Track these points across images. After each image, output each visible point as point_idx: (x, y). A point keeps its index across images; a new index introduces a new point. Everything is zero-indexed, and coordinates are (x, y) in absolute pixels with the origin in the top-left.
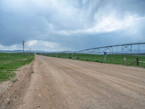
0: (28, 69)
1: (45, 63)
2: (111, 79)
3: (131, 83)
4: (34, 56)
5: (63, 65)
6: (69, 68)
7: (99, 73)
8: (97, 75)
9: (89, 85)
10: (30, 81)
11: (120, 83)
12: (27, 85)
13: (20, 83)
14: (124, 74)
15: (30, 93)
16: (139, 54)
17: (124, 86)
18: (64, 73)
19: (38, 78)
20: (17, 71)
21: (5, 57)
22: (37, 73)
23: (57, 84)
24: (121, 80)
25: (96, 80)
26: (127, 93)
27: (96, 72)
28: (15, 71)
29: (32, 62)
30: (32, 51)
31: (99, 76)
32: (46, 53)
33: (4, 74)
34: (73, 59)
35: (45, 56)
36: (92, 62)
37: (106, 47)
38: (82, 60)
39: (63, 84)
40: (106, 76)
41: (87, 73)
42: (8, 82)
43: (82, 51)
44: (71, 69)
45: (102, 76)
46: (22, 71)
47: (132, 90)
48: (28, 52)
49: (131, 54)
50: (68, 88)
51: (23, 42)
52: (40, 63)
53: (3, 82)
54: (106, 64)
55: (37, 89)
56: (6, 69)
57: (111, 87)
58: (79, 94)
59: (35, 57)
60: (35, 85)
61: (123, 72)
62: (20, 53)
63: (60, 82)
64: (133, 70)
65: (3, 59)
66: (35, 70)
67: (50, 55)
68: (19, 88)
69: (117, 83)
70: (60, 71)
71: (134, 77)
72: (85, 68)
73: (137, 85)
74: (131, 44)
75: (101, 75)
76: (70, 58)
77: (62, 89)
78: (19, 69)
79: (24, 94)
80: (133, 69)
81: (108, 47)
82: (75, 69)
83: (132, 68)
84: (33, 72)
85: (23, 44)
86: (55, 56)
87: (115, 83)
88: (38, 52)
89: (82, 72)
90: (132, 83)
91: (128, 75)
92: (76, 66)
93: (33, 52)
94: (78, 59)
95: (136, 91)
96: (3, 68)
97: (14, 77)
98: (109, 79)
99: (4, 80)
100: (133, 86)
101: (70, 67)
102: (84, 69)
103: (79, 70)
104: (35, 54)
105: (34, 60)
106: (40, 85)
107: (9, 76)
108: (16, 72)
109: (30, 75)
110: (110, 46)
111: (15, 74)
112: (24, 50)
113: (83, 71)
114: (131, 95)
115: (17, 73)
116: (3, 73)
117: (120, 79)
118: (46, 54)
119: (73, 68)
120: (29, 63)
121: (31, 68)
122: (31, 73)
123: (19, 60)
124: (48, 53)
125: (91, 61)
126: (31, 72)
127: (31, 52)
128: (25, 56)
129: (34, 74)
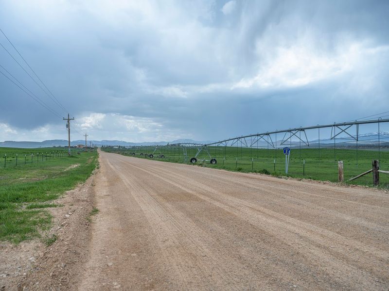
0: (83, 201)
1: (126, 180)
2: (303, 233)
3: (357, 244)
4: (97, 155)
5: (174, 187)
6: (189, 197)
7: (271, 212)
8: (264, 219)
9: (243, 252)
10: (89, 238)
11: (327, 245)
12: (83, 254)
13: (65, 248)
14: (339, 215)
15: (93, 279)
16: (379, 146)
17: (337, 255)
18: (179, 214)
19: (109, 229)
20: (56, 206)
21: (21, 159)
22: (108, 214)
23: (160, 249)
24: (331, 234)
25: (262, 236)
26: (345, 279)
27: (262, 209)
28: (50, 206)
29: (92, 177)
30: (90, 142)
31: (270, 221)
32: (127, 146)
33: (22, 219)
34: (201, 165)
35: (126, 155)
36: (251, 175)
37: (289, 131)
38: (224, 168)
39: (175, 249)
40: (291, 220)
41: (239, 210)
42: (32, 244)
43: (224, 143)
44: (197, 199)
45: (279, 223)
46: (67, 207)
47: (360, 268)
48: (79, 146)
49: (357, 146)
50: (190, 263)
51: (69, 120)
52: (114, 181)
53: (21, 243)
54: (289, 181)
55: (110, 264)
56: (26, 201)
57: (303, 256)
58: (220, 282)
59: (100, 160)
60: (102, 252)
61: (336, 208)
62: (60, 147)
63: (167, 243)
64: (363, 199)
65: (17, 167)
66: (101, 205)
67: (138, 151)
68: (63, 265)
69: (319, 246)
70: (167, 204)
71: (365, 223)
72: (233, 194)
73: (373, 250)
74: (357, 124)
75: (277, 219)
76: (193, 161)
77: (175, 264)
78: (59, 201)
79: (76, 282)
80: (364, 197)
81: (294, 132)
82: (207, 199)
83: (360, 191)
84: (96, 211)
85: (68, 126)
86: (151, 157)
87: (312, 243)
88: (106, 145)
89: (227, 209)
90: (359, 243)
91: (348, 218)
92: (209, 189)
93: (95, 143)
94: (213, 163)
95: (371, 271)
96: (17, 199)
97: (48, 228)
98: (297, 231)
99: (23, 239)
100: (364, 253)
101: (194, 193)
102: (230, 198)
103: (218, 201)
104: (99, 151)
105: (96, 170)
106: (117, 253)
107: (35, 223)
108: (52, 211)
109: (90, 221)
110: (298, 130)
111: (50, 217)
112: (71, 141)
113: (226, 204)
114: (357, 286)
115: (56, 213)
116: (19, 214)
117: (326, 231)
118: (129, 150)
119: (202, 197)
120: (84, 181)
121: (92, 199)
122: (91, 214)
123: (58, 168)
124: (134, 147)
125: (248, 172)
126: (90, 209)
127: (88, 145)
128: (72, 157)
129: (99, 215)
